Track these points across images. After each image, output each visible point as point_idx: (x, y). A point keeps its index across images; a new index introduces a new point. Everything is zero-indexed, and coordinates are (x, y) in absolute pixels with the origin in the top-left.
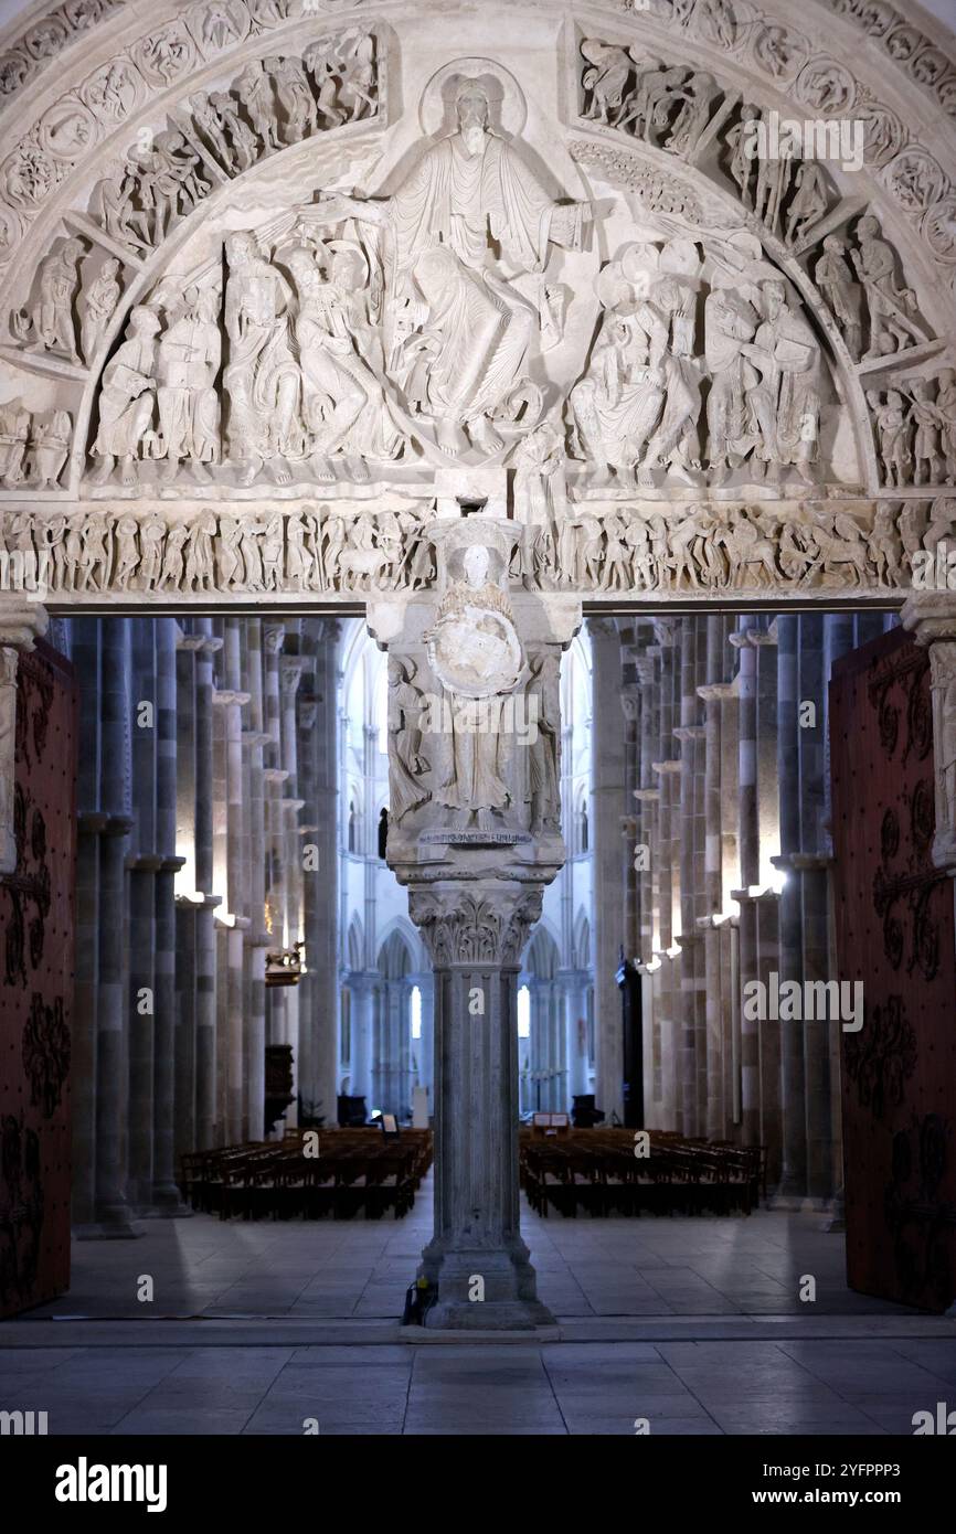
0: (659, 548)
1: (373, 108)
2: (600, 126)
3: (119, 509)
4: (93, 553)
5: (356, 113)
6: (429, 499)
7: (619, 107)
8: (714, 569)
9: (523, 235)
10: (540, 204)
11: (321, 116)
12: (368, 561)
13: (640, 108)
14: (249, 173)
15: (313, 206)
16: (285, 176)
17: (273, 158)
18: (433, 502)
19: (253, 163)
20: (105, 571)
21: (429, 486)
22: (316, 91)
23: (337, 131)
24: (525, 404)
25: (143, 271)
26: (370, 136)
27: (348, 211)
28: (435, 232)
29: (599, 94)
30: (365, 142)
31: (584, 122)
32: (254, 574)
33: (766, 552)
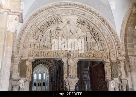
0: (85, 55)
1: (62, 21)
2: (78, 24)
3: (42, 50)
4: (40, 54)
8: (89, 57)
9: (73, 31)
10: (74, 29)
12: (62, 55)
14: (53, 25)
15: (57, 28)
16: (55, 26)
18: (67, 51)
20: (41, 55)
22: (57, 20)
23: (59, 23)
25: (44, 32)
26: (61, 23)
32: (53, 56)
33: (93, 56)
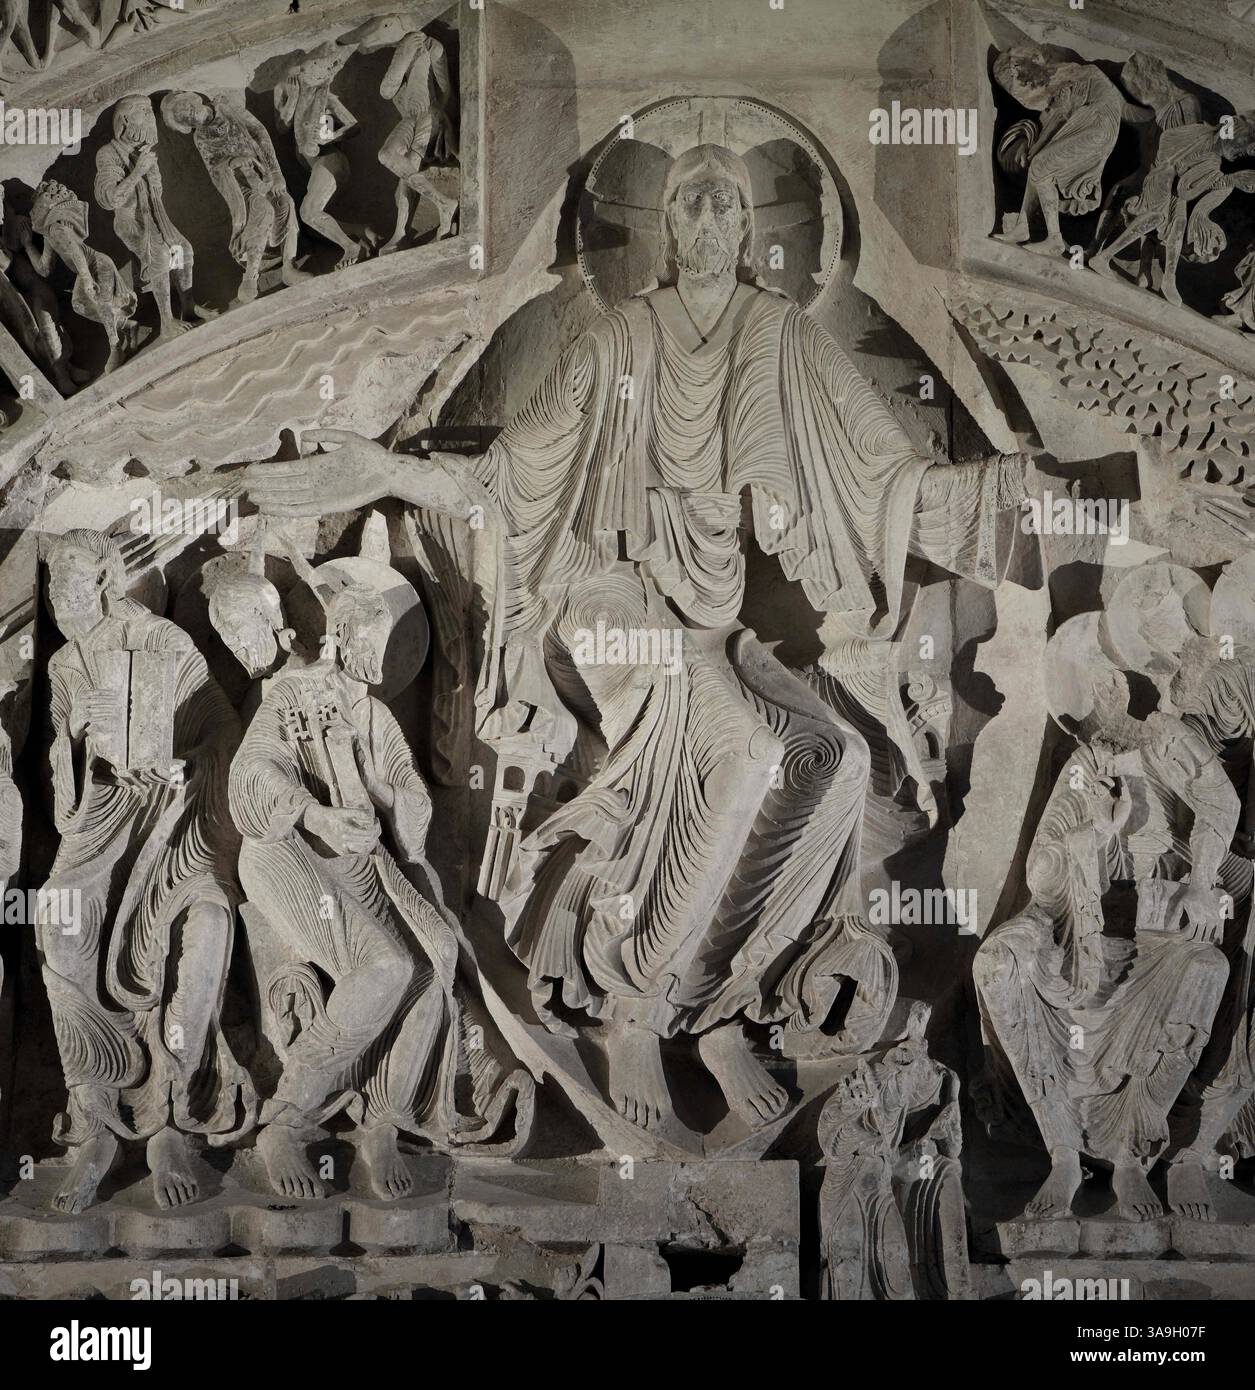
1: (446, 219)
2: (1042, 262)
5: (400, 232)
6: (583, 1247)
7: (1093, 216)
9: (842, 540)
10: (883, 462)
11: (309, 238)
13: (1147, 213)
14: (115, 382)
15: (283, 468)
16: (211, 392)
17: (178, 342)
18: (595, 1251)
19: (126, 356)
21: (583, 1213)
22: (298, 178)
23: (351, 276)
24: (848, 988)
26: (438, 294)
27: (376, 479)
28: (605, 535)
29: (1043, 183)
30: (426, 309)
31: (1004, 254)
